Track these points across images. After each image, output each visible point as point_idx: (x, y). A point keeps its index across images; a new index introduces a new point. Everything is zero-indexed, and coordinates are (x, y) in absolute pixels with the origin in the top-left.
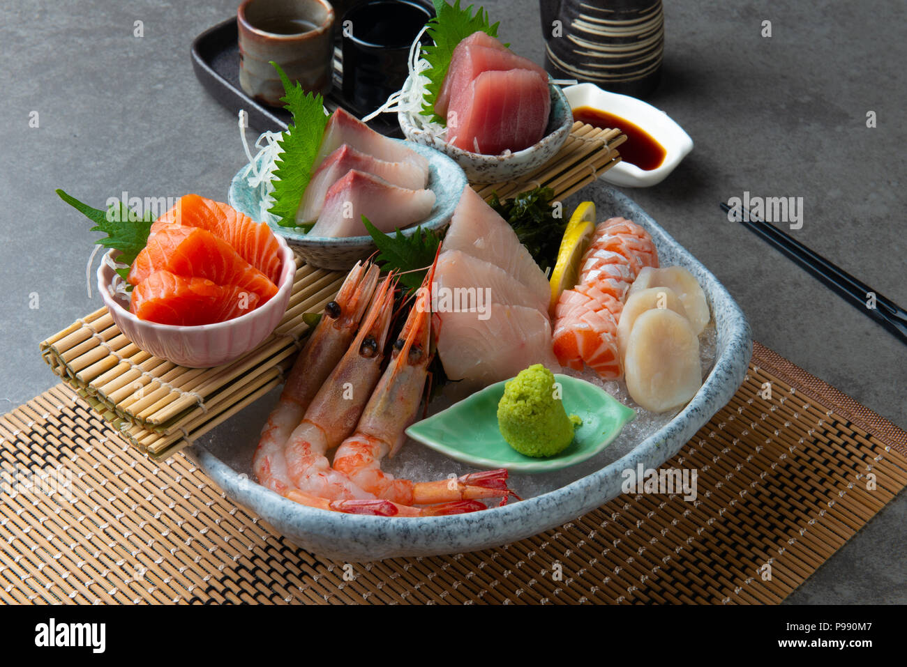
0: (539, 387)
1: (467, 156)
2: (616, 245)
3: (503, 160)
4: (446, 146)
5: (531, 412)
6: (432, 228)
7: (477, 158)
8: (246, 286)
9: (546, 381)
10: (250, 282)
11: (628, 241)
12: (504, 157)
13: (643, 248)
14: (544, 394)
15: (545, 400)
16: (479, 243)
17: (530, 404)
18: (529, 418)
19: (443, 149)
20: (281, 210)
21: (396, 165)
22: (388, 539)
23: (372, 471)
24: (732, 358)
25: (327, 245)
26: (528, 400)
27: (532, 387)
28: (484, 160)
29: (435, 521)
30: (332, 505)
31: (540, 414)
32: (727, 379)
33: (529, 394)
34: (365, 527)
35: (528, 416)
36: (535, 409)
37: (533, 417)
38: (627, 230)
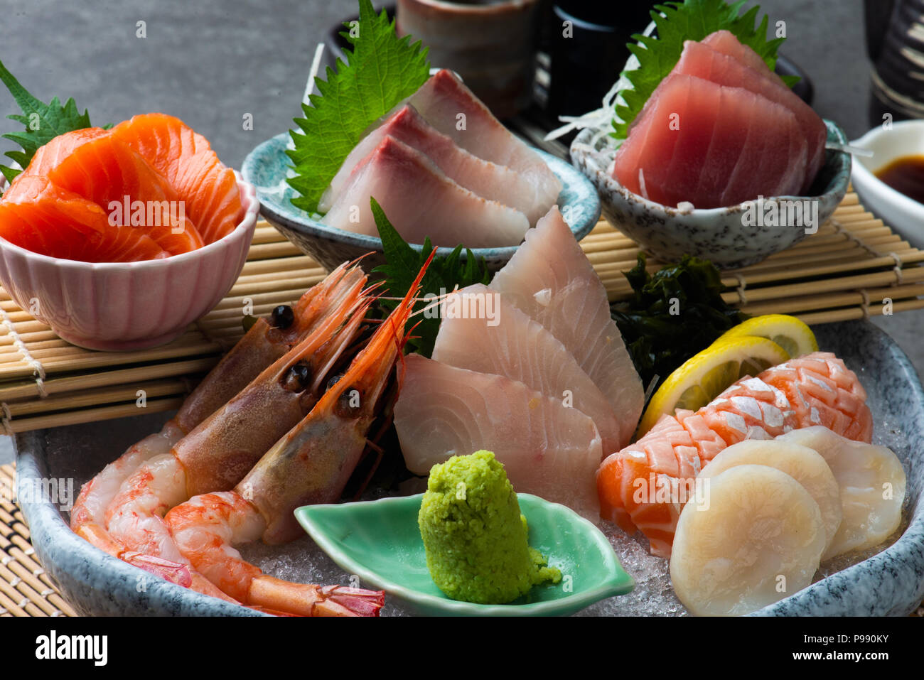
0: (469, 479)
1: (623, 195)
2: (786, 379)
3: (673, 215)
4: (597, 173)
5: (446, 515)
6: (485, 257)
7: (636, 201)
8: (159, 239)
9: (483, 475)
10: (166, 235)
11: (811, 381)
12: (675, 210)
13: (836, 401)
14: (472, 492)
15: (471, 502)
16: (542, 295)
17: (448, 501)
18: (443, 524)
19: (593, 177)
20: (305, 185)
21: (489, 167)
22: (150, 609)
23: (207, 533)
24: (854, 577)
25: (322, 234)
26: (448, 495)
27: (459, 476)
28: (645, 207)
29: (222, 606)
30: (122, 555)
31: (460, 522)
32: (827, 603)
33: (451, 486)
34: (125, 580)
35: (442, 519)
36: (454, 511)
37: (448, 523)
38: (826, 371)
